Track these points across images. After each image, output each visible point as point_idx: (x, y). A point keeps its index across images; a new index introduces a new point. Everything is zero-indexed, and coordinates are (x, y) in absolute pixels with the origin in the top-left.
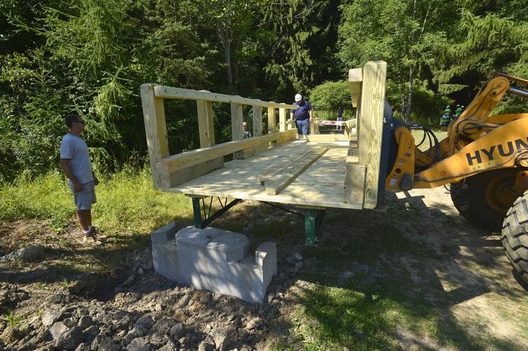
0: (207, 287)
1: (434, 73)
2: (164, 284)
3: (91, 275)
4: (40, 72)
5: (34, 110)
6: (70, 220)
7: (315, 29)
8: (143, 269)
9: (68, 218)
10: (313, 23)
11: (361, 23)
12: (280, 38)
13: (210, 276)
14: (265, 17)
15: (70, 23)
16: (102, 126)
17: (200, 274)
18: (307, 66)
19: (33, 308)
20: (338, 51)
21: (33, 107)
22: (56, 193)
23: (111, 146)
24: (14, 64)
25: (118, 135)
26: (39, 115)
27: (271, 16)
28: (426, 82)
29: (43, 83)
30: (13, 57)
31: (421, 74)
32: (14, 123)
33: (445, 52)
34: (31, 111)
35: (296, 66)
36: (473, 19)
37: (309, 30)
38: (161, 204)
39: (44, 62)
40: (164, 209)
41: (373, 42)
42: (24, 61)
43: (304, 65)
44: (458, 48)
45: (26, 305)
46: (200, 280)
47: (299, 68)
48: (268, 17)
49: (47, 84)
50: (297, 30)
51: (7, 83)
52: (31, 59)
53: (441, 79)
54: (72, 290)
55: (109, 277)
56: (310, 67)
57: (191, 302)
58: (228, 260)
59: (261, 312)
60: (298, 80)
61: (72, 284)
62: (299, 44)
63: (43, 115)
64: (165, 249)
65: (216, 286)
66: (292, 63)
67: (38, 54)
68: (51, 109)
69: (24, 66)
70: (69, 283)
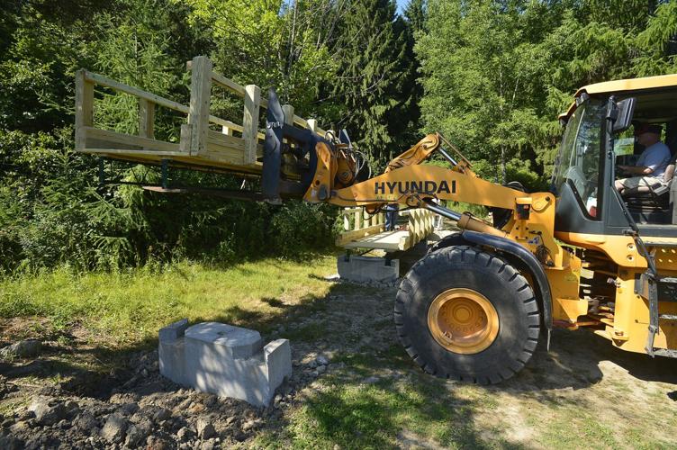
0: (211, 385)
1: (537, 152)
2: (168, 386)
3: (88, 372)
4: (63, 152)
5: (50, 194)
6: (76, 318)
7: (394, 103)
8: (147, 370)
9: (72, 316)
10: (392, 94)
11: (441, 98)
12: (353, 112)
13: (215, 374)
14: (335, 89)
15: (104, 101)
16: (126, 213)
17: (204, 371)
18: (386, 144)
19: (20, 400)
20: (422, 126)
21: (51, 191)
22: (64, 290)
23: (134, 235)
24: (37, 144)
25: (145, 222)
26: (56, 199)
27: (342, 88)
28: (528, 163)
29: (66, 164)
30: (37, 136)
31: (522, 154)
32: (26, 209)
33: (537, 131)
34: (48, 195)
35: (371, 143)
36: (560, 96)
37: (386, 103)
38: (184, 304)
39: (70, 142)
40: (187, 309)
41: (455, 120)
42: (48, 141)
43: (382, 142)
44: (551, 126)
45: (13, 396)
46: (205, 378)
47: (375, 146)
48: (339, 88)
49: (70, 165)
50: (373, 103)
51: (27, 164)
52: (57, 138)
53: (546, 159)
54: (64, 386)
55: (108, 377)
56: (388, 145)
57: (193, 404)
58: (235, 357)
59: (265, 414)
60: (375, 160)
61: (66, 380)
62: (375, 118)
63: (61, 199)
64: (172, 347)
65: (220, 385)
66: (367, 140)
67: (64, 134)
68: (71, 193)
69: (48, 146)
70: (62, 378)
